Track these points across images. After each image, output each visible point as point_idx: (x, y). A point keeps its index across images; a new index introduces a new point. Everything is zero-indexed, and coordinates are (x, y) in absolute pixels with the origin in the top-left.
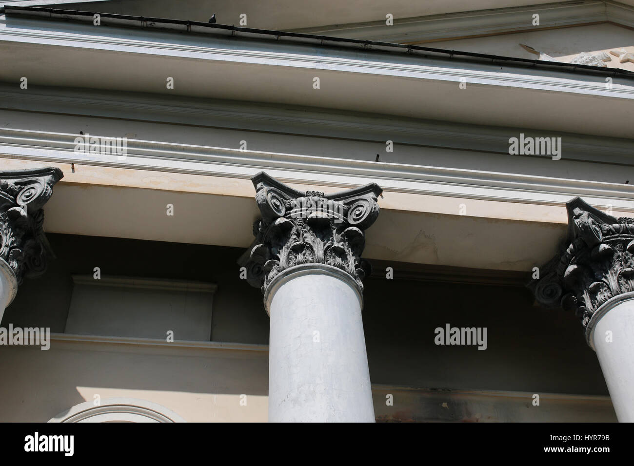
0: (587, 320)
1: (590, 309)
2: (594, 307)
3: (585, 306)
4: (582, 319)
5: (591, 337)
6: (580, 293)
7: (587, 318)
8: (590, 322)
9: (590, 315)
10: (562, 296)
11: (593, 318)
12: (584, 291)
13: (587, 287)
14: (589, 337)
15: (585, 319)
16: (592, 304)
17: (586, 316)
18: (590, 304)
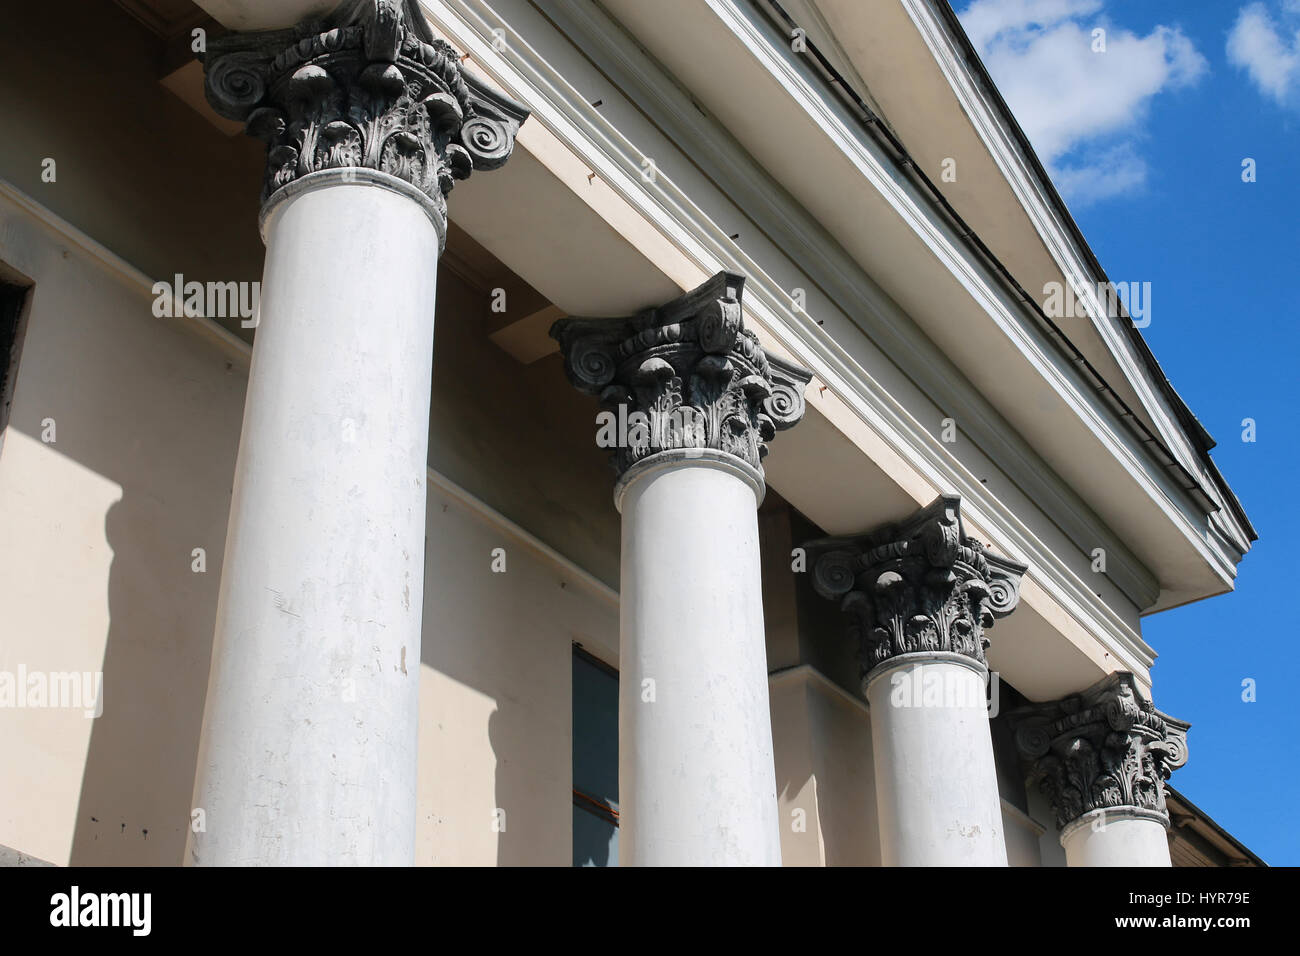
0: (288, 177)
1: (307, 160)
2: (315, 162)
3: (299, 151)
4: (279, 168)
5: (275, 209)
6: (302, 124)
7: (289, 174)
8: (293, 182)
9: (299, 172)
10: (257, 105)
11: (306, 180)
12: (313, 123)
13: (322, 122)
14: (272, 206)
15: (284, 172)
16: (315, 156)
17: (289, 168)
18: (312, 153)
